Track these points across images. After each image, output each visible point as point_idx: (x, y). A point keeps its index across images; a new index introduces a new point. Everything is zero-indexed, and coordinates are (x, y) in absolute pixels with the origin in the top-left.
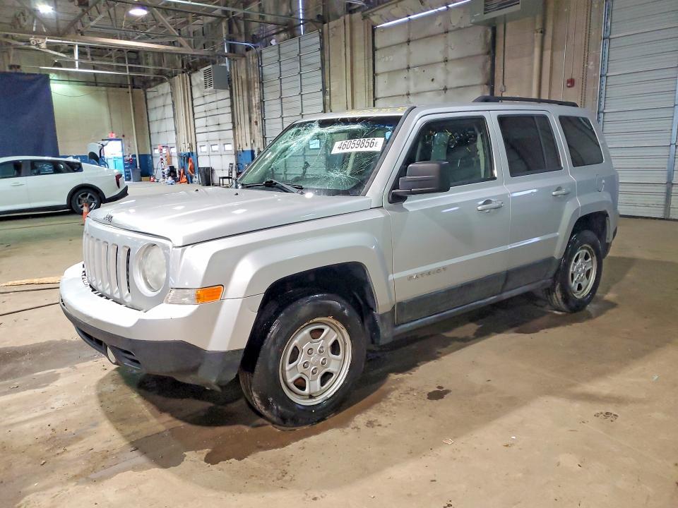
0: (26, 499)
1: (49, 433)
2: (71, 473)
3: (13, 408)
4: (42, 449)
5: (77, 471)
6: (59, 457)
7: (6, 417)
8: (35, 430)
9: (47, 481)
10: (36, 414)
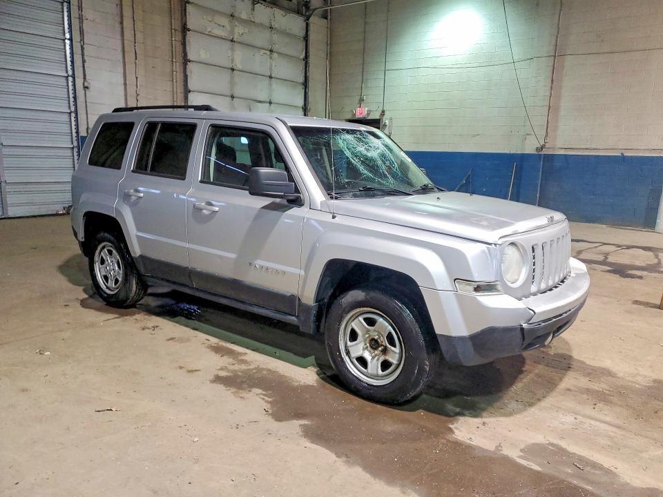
0: (647, 385)
1: (600, 405)
2: (614, 379)
3: (604, 441)
4: (615, 399)
5: (610, 378)
6: (611, 389)
7: (616, 437)
8: (606, 412)
9: (630, 384)
10: (593, 422)
